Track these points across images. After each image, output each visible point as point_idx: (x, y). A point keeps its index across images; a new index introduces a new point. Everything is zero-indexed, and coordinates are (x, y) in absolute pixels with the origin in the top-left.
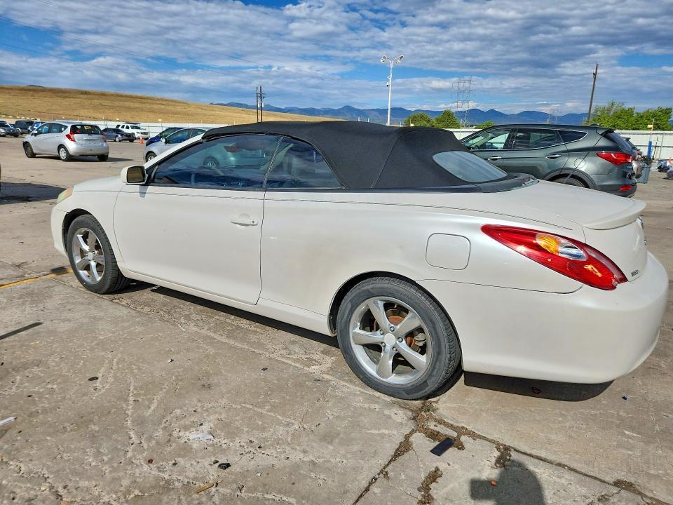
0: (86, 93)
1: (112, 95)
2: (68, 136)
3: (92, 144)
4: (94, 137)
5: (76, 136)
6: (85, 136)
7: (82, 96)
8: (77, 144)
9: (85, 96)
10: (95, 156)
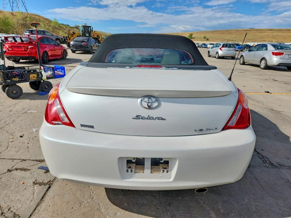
0: (272, 30)
1: (284, 30)
2: (220, 49)
3: (229, 51)
4: (231, 49)
5: (223, 48)
6: (227, 48)
7: (269, 31)
8: (223, 52)
9: (271, 31)
10: (230, 57)
